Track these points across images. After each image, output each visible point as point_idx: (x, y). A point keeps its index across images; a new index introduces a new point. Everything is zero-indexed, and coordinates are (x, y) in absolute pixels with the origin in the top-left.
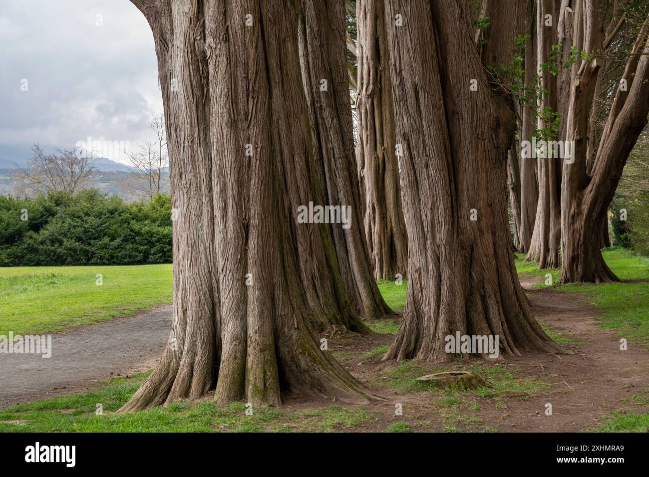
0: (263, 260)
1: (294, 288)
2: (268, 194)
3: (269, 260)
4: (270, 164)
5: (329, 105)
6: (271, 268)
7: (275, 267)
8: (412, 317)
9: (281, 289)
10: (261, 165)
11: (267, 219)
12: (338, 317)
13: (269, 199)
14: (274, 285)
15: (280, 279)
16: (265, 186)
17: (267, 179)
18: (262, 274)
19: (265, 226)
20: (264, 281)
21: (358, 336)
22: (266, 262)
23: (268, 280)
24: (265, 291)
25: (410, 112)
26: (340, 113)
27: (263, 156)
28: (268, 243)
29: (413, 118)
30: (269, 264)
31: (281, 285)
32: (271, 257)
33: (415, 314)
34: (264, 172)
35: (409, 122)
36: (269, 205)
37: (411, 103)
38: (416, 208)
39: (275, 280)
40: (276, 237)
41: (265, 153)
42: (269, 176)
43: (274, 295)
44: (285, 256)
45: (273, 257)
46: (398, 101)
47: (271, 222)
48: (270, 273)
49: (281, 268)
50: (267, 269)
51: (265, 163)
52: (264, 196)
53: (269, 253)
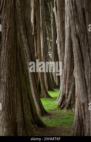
0: (10, 107)
1: (29, 124)
2: (13, 60)
3: (13, 107)
4: (15, 40)
5: (24, 34)
6: (15, 112)
7: (18, 111)
8: (78, 127)
9: (21, 126)
10: (9, 40)
11: (12, 78)
12: (33, 121)
13: (14, 64)
14: (17, 124)
15: (21, 119)
16: (11, 55)
17: (13, 50)
18: (9, 116)
19: (11, 83)
20: (10, 122)
21: (42, 130)
22: (12, 108)
23: (12, 120)
24: (11, 129)
25: (80, 23)
26: (28, 37)
27: (10, 34)
28: (13, 95)
29: (82, 26)
30: (13, 109)
31: (21, 123)
32: (15, 105)
33: (79, 126)
34: (10, 45)
35: (80, 28)
36: (14, 69)
37: (81, 18)
38: (82, 72)
39: (17, 120)
40: (18, 90)
41: (12, 32)
42: (14, 48)
43: (16, 131)
44: (24, 103)
45: (16, 105)
46: (73, 18)
47: (15, 81)
48: (14, 116)
49: (21, 112)
50: (12, 113)
51: (11, 39)
52: (11, 62)
53: (13, 101)
